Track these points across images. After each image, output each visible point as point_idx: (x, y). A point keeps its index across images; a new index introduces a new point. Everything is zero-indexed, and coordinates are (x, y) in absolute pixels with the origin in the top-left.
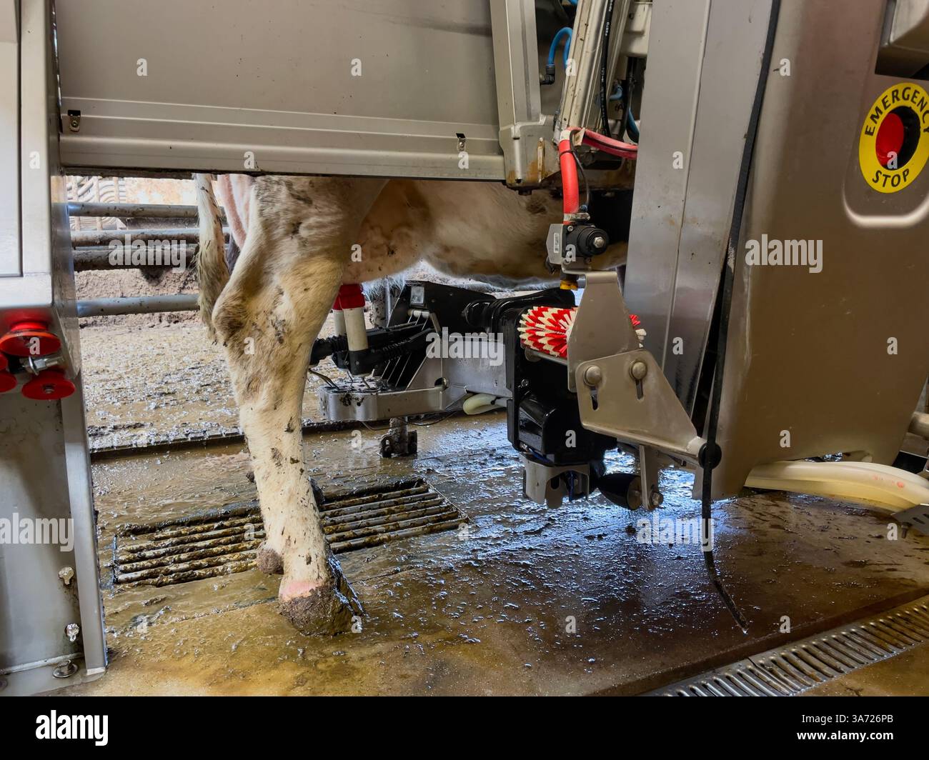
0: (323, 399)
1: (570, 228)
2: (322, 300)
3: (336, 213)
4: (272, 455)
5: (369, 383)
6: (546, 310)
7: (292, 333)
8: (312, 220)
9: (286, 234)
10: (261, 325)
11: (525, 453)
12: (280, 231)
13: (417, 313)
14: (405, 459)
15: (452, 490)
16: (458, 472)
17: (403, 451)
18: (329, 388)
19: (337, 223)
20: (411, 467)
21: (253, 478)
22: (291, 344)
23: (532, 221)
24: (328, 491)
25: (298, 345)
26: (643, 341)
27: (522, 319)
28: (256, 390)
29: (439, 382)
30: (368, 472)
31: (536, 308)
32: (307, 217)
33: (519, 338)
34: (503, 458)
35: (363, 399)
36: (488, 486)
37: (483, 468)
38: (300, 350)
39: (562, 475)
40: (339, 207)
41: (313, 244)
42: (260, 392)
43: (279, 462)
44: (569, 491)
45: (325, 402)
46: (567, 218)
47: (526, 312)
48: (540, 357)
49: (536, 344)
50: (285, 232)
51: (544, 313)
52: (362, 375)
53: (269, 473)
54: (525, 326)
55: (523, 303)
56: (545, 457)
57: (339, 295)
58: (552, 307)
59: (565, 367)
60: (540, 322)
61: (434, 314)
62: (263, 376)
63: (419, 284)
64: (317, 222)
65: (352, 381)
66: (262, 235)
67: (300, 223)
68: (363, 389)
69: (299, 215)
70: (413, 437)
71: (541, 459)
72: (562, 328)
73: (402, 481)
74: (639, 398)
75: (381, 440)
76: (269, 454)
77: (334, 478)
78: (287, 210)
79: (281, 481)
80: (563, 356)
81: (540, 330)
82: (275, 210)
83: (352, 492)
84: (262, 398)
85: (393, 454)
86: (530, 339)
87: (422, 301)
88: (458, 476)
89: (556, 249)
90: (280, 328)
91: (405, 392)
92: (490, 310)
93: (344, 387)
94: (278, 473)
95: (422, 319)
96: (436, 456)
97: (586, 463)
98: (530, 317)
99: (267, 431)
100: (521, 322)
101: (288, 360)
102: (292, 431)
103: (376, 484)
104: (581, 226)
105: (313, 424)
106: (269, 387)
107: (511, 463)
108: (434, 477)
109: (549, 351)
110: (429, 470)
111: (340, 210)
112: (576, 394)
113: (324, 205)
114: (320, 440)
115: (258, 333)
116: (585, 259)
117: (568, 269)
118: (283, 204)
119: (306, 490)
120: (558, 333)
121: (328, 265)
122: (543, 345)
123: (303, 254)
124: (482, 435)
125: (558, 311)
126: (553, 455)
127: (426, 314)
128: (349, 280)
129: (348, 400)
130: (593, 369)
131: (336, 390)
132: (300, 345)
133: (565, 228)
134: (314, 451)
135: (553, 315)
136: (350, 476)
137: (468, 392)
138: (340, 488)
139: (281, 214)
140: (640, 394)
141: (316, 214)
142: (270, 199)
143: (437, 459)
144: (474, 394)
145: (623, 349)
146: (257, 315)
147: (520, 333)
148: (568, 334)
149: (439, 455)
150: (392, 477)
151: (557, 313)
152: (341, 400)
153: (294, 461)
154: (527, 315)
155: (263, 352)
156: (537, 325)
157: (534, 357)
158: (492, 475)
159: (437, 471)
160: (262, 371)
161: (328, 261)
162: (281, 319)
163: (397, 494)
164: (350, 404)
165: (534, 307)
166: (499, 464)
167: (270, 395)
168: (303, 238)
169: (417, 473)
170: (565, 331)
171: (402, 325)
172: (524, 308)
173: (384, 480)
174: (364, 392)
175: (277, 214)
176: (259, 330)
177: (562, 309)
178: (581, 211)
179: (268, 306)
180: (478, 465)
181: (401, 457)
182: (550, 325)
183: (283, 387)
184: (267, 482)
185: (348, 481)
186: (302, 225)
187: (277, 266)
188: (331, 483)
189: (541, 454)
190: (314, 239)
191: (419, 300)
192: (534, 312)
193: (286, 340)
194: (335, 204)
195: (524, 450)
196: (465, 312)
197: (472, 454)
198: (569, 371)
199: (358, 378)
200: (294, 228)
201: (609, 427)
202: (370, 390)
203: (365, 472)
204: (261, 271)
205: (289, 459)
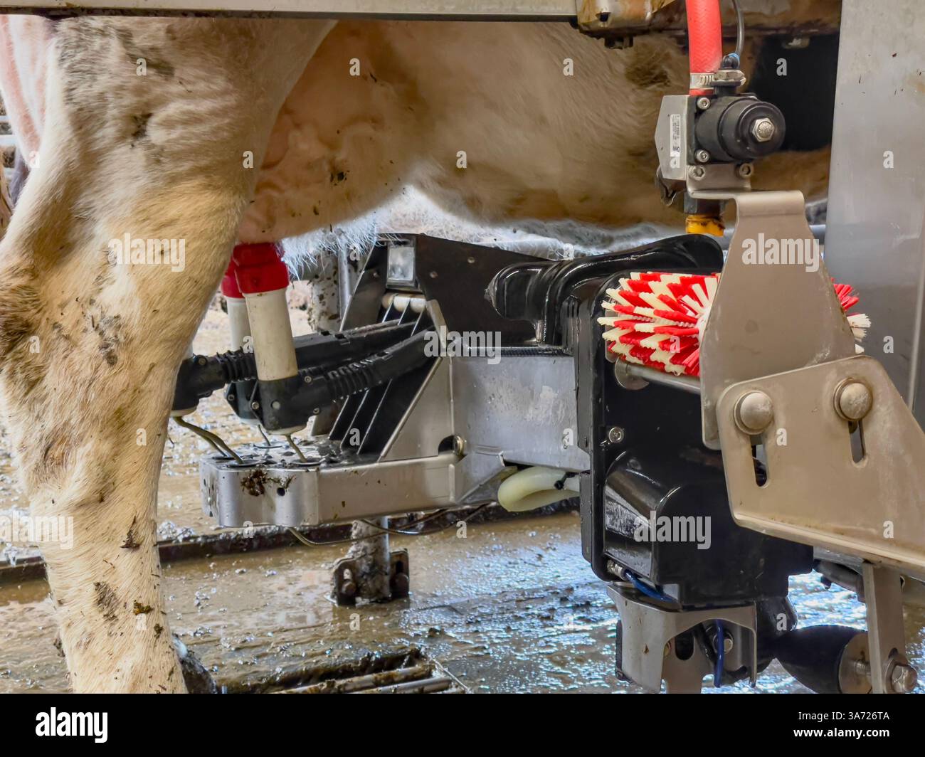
0: (208, 482)
1: (703, 103)
2: (196, 274)
3: (224, 93)
4: (97, 596)
5: (303, 449)
6: (656, 279)
7: (136, 342)
8: (174, 109)
9: (121, 138)
10: (70, 327)
11: (619, 583)
12: (108, 132)
13: (401, 302)
14: (384, 609)
15: (481, 672)
16: (494, 635)
17: (378, 592)
18: (221, 460)
19: (223, 112)
20: (396, 624)
21: (60, 644)
22: (131, 365)
23: (639, 103)
24: (224, 676)
25: (147, 368)
26: (864, 339)
27: (607, 299)
28: (61, 462)
29: (447, 445)
30: (306, 637)
31: (636, 276)
32: (162, 101)
33: (603, 340)
34: (588, 604)
35: (289, 481)
36: (558, 663)
37: (545, 626)
38: (151, 377)
39: (699, 629)
40: (230, 80)
41: (177, 157)
42: (69, 467)
43: (112, 611)
44: (715, 664)
45: (213, 489)
46: (698, 82)
47: (616, 284)
48: (645, 380)
49: (637, 350)
50: (118, 135)
51: (652, 284)
52: (287, 431)
53: (90, 635)
54: (614, 315)
55: (609, 268)
56: (659, 589)
57: (232, 264)
58: (670, 272)
59: (696, 398)
60: (644, 304)
61: (435, 301)
62: (75, 433)
63: (403, 240)
64: (183, 113)
65: (269, 446)
66: (70, 140)
67: (149, 115)
68: (288, 460)
69: (145, 98)
70: (401, 565)
71: (652, 596)
72: (690, 313)
73: (377, 655)
74: (857, 460)
75: (334, 570)
76: (90, 593)
77: (238, 649)
78: (121, 88)
79: (116, 650)
80: (692, 372)
81: (644, 320)
82: (97, 89)
83: (274, 678)
84: (74, 478)
85: (359, 599)
86: (624, 339)
87: (410, 276)
88: (493, 644)
89: (676, 149)
90: (109, 334)
91: (376, 465)
92: (542, 286)
93: (251, 456)
94: (110, 634)
95: (411, 314)
96: (447, 602)
97: (748, 604)
98: (624, 295)
99: (85, 548)
100: (605, 305)
101: (126, 398)
102: (137, 546)
103: (324, 661)
104: (724, 99)
105: (195, 538)
106: (87, 455)
107: (605, 616)
108: (442, 645)
109: (663, 364)
110: (432, 631)
111: (231, 87)
112: (719, 453)
113: (197, 77)
114: (210, 571)
115: (63, 344)
116: (739, 166)
117: (701, 190)
118: (113, 75)
119: (168, 670)
120: (681, 324)
121: (208, 200)
122: (651, 351)
123: (155, 180)
124: (546, 558)
125: (682, 280)
126: (676, 586)
127: (419, 303)
128: (253, 234)
129: (259, 483)
130: (754, 398)
131: (234, 462)
132: (152, 366)
133: (693, 102)
134: (197, 594)
135: (673, 288)
136: (268, 644)
137: (507, 463)
138: (249, 670)
139: (110, 96)
140: (859, 453)
141: (181, 96)
142: (87, 66)
143: (452, 609)
144: (521, 467)
145: (821, 355)
146: (63, 306)
147: (603, 329)
148: (701, 326)
149: (454, 600)
150: (356, 645)
151: (678, 282)
152: (243, 484)
153: (141, 609)
154: (618, 290)
155: (75, 383)
156: (638, 310)
157: (634, 378)
158: (566, 641)
159: (450, 633)
160: (73, 422)
161: (208, 193)
162: (111, 313)
163: (366, 681)
164: (263, 491)
165: (632, 274)
166: (580, 618)
167: (89, 471)
168: (154, 146)
169: (409, 638)
170: (694, 321)
171: (370, 326)
172: (613, 276)
173: (338, 652)
174: (292, 466)
175: (101, 97)
176: (67, 338)
177: (690, 276)
178: (725, 65)
179: (85, 290)
180: (536, 621)
181: (375, 605)
182: (665, 308)
183: (116, 454)
184: (87, 654)
185: (265, 655)
186: (154, 120)
187: (100, 207)
188: (230, 660)
189: (652, 584)
190: (177, 148)
191: (404, 274)
192: (632, 284)
193: (122, 357)
194: (221, 74)
195: (617, 579)
196: (491, 290)
197: (524, 599)
198: (705, 404)
199: (278, 437)
200: (136, 125)
201: (791, 523)
202: (306, 463)
203: (301, 635)
204: (69, 216)
205: (131, 606)
